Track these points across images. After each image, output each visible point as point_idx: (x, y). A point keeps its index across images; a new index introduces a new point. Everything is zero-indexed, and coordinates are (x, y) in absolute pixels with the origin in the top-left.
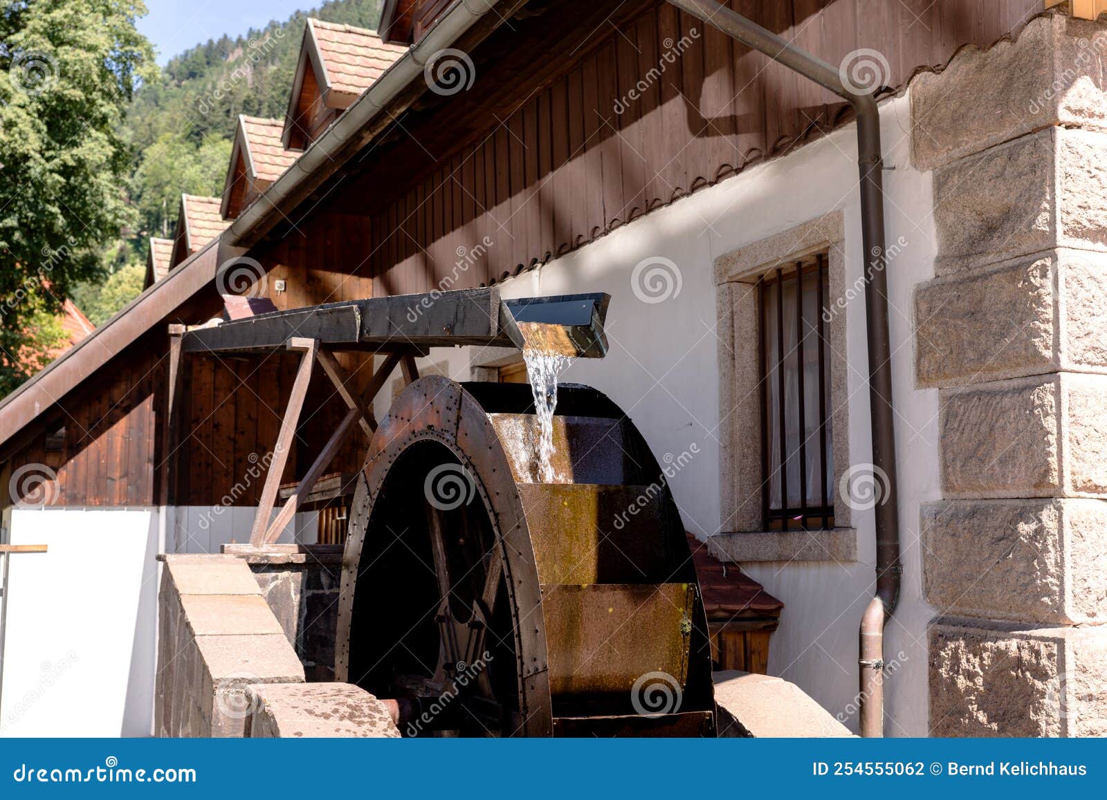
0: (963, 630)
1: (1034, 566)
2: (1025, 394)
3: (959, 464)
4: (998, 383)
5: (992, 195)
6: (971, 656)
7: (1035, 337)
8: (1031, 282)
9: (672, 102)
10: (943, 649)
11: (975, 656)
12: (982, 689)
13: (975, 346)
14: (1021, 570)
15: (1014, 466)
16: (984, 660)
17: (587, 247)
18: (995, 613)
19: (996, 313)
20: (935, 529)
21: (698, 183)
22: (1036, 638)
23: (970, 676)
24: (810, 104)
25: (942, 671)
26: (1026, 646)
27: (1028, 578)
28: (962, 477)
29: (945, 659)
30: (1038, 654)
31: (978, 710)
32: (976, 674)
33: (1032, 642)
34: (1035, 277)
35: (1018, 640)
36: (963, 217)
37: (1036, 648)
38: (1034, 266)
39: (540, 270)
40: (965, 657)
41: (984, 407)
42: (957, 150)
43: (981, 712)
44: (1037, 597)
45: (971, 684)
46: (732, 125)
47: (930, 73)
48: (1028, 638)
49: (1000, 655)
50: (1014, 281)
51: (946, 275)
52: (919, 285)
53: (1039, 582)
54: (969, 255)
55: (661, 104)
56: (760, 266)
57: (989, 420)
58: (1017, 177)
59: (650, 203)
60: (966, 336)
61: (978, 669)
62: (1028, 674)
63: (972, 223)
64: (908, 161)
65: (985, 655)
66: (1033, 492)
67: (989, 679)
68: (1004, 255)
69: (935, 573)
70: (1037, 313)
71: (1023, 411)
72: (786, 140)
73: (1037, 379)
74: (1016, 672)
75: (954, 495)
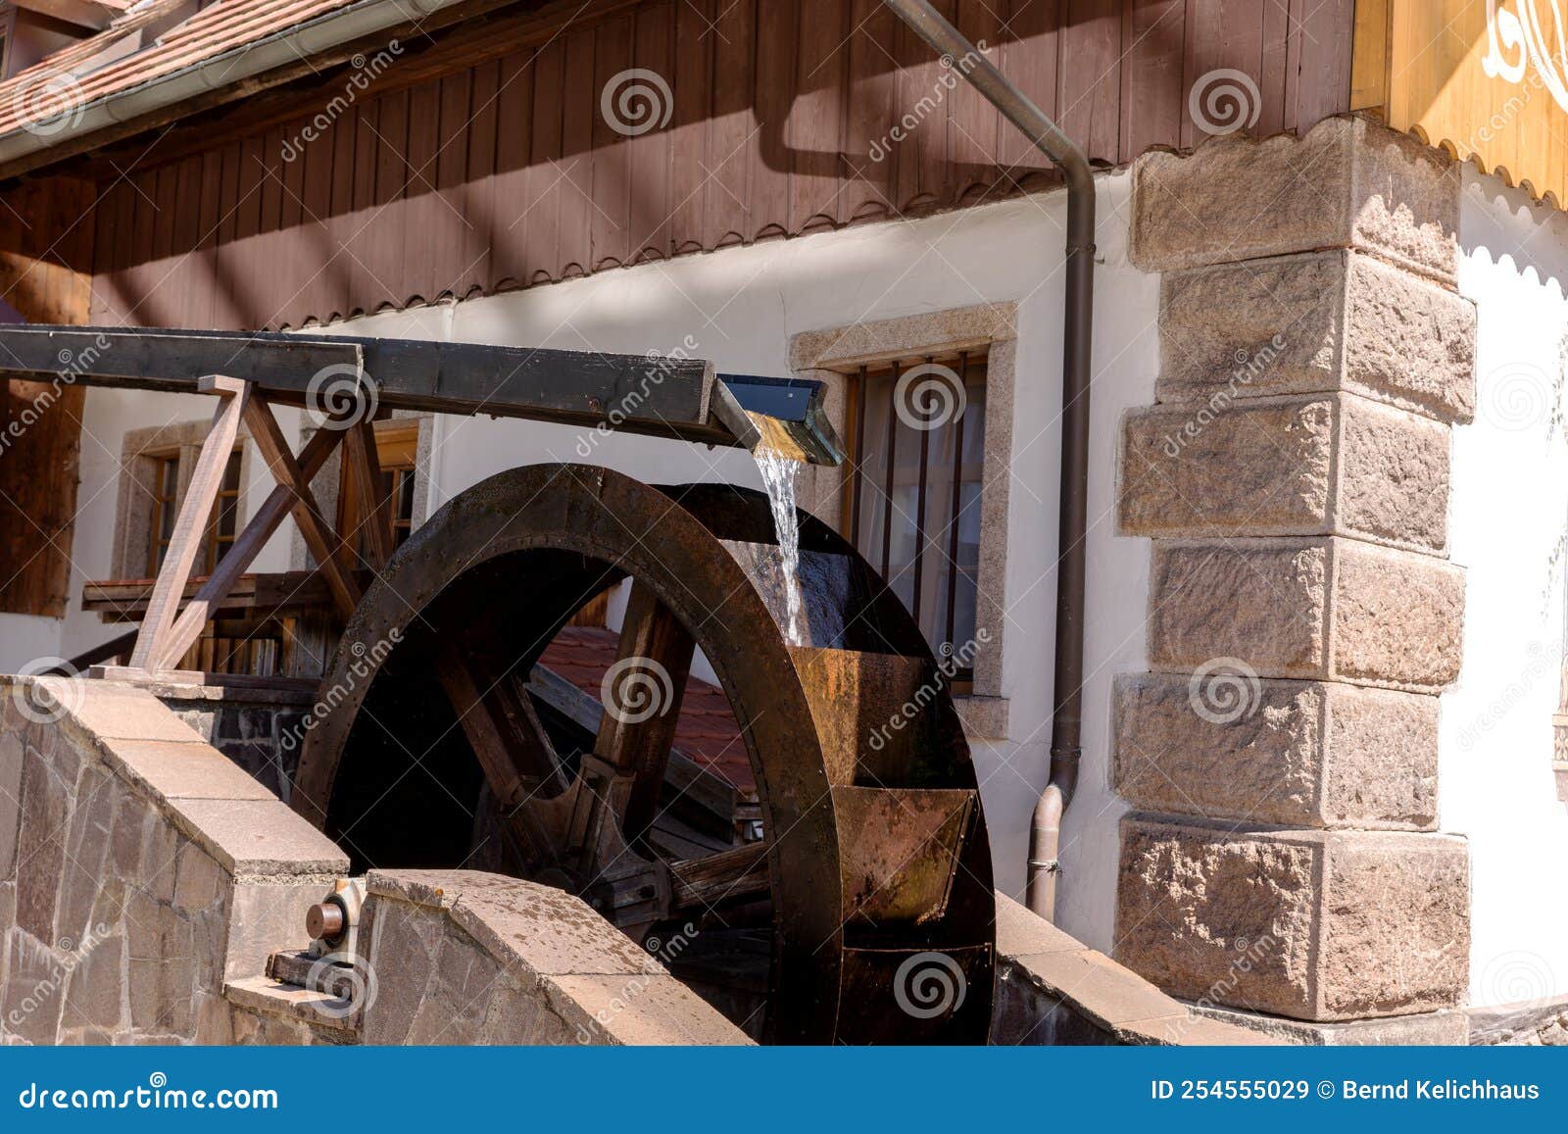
0: (1176, 829)
1: (1284, 758)
2: (1285, 558)
3: (1180, 631)
4: (1242, 539)
5: (1252, 316)
6: (1188, 860)
7: (1305, 492)
8: (1303, 427)
9: (733, 117)
10: (1147, 849)
11: (1194, 860)
12: (1204, 898)
13: (1216, 494)
14: (1265, 761)
15: (1262, 640)
16: (1209, 864)
17: (549, 288)
18: (1218, 810)
19: (1250, 459)
20: (1139, 708)
21: (767, 232)
22: (1282, 841)
23: (1189, 883)
24: (975, 160)
25: (1147, 877)
26: (1270, 850)
27: (1274, 772)
28: (1183, 647)
29: (1151, 862)
30: (1287, 860)
31: (1198, 923)
32: (1199, 881)
33: (1278, 846)
34: (1309, 422)
35: (1258, 844)
36: (1200, 335)
37: (1284, 852)
38: (1307, 408)
39: (454, 307)
40: (1179, 860)
41: (1223, 567)
42: (1202, 255)
43: (1202, 925)
44: (1286, 792)
45: (1190, 892)
46: (839, 166)
47: (1170, 154)
48: (1270, 840)
49: (1231, 859)
50: (1279, 423)
51: (1174, 403)
52: (1130, 410)
53: (1289, 776)
54: (1206, 383)
55: (714, 115)
56: (870, 355)
57: (1229, 582)
58: (1291, 301)
59: (678, 246)
60: (1202, 480)
61: (1200, 875)
62: (1272, 882)
63: (1213, 346)
64: (1124, 256)
65: (1210, 859)
66: (1284, 671)
67: (1213, 887)
68: (1262, 390)
69: (1133, 758)
70: (1309, 464)
71: (1279, 577)
72: (924, 199)
73: (1301, 542)
74: (1255, 879)
75: (1167, 667)
